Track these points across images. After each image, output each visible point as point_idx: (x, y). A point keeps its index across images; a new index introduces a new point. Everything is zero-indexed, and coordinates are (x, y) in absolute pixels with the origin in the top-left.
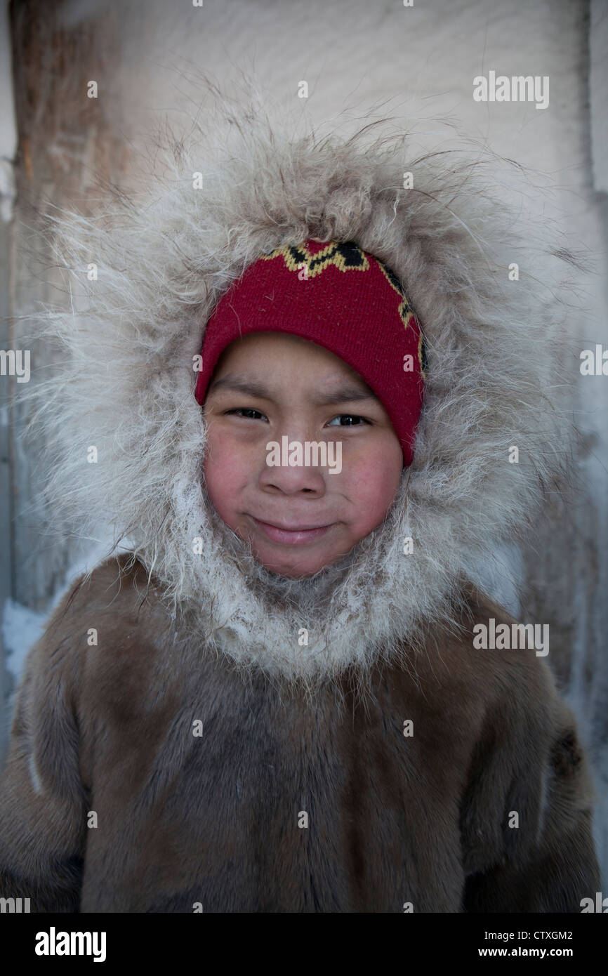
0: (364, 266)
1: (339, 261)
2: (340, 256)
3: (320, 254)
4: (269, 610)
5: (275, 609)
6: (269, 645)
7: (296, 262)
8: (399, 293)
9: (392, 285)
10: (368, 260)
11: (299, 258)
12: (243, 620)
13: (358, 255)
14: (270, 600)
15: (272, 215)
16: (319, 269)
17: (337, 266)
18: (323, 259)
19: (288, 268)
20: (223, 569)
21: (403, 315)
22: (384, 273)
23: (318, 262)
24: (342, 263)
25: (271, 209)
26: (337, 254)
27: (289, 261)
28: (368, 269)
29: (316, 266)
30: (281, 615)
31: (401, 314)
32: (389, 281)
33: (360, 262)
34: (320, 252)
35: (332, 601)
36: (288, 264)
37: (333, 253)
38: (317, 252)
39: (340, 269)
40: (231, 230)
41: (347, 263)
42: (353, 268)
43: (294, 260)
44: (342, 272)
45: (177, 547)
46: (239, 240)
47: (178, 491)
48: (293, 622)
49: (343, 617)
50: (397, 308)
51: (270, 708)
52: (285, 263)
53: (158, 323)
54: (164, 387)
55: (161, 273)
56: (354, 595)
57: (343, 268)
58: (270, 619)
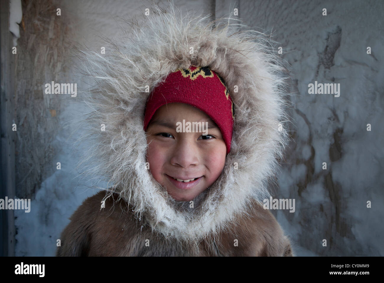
0: (212, 76)
1: (202, 73)
2: (203, 71)
3: (195, 71)
4: (176, 212)
5: (178, 212)
6: (178, 227)
7: (186, 74)
8: (224, 86)
9: (222, 82)
10: (213, 73)
11: (187, 72)
12: (167, 218)
13: (209, 71)
14: (176, 209)
15: (177, 57)
16: (195, 77)
17: (202, 75)
18: (197, 73)
19: (183, 76)
20: (157, 197)
21: (226, 95)
22: (219, 78)
23: (195, 74)
24: (204, 74)
25: (177, 54)
26: (201, 71)
27: (183, 74)
28: (213, 76)
29: (194, 76)
30: (181, 214)
31: (226, 94)
32: (221, 81)
33: (210, 74)
34: (195, 70)
35: (203, 208)
36: (183, 75)
37: (200, 70)
38: (194, 70)
39: (204, 77)
40: (160, 62)
41: (206, 75)
42: (208, 76)
43: (185, 73)
44: (204, 78)
45: (139, 190)
46: (163, 66)
47: (137, 167)
48: (186, 217)
49: (207, 214)
50: (224, 92)
51: (175, 253)
52: (182, 74)
53: (129, 99)
54: (131, 124)
55: (132, 79)
56: (211, 205)
57: (205, 77)
58: (177, 216)
